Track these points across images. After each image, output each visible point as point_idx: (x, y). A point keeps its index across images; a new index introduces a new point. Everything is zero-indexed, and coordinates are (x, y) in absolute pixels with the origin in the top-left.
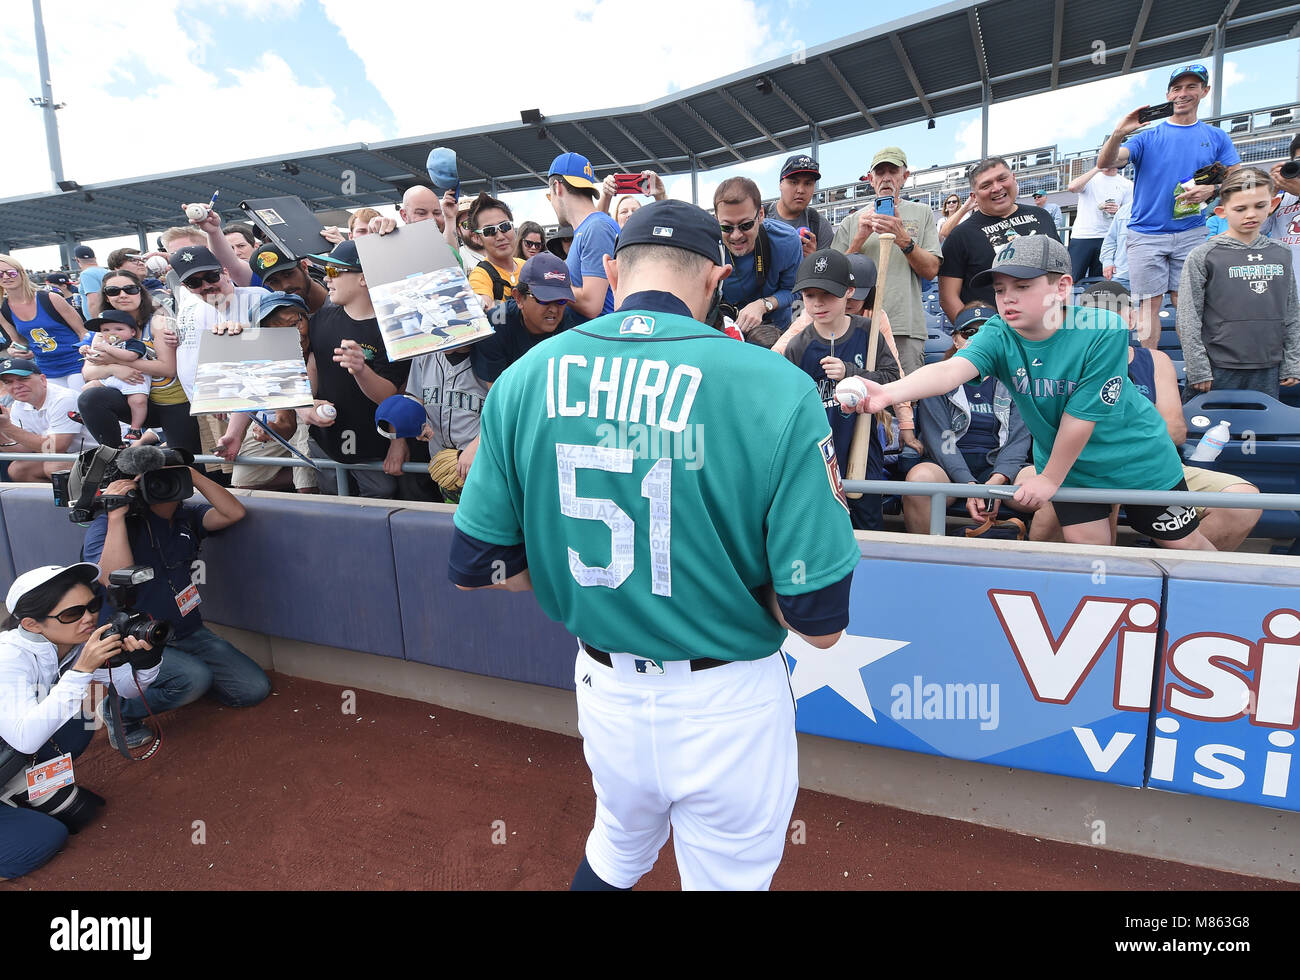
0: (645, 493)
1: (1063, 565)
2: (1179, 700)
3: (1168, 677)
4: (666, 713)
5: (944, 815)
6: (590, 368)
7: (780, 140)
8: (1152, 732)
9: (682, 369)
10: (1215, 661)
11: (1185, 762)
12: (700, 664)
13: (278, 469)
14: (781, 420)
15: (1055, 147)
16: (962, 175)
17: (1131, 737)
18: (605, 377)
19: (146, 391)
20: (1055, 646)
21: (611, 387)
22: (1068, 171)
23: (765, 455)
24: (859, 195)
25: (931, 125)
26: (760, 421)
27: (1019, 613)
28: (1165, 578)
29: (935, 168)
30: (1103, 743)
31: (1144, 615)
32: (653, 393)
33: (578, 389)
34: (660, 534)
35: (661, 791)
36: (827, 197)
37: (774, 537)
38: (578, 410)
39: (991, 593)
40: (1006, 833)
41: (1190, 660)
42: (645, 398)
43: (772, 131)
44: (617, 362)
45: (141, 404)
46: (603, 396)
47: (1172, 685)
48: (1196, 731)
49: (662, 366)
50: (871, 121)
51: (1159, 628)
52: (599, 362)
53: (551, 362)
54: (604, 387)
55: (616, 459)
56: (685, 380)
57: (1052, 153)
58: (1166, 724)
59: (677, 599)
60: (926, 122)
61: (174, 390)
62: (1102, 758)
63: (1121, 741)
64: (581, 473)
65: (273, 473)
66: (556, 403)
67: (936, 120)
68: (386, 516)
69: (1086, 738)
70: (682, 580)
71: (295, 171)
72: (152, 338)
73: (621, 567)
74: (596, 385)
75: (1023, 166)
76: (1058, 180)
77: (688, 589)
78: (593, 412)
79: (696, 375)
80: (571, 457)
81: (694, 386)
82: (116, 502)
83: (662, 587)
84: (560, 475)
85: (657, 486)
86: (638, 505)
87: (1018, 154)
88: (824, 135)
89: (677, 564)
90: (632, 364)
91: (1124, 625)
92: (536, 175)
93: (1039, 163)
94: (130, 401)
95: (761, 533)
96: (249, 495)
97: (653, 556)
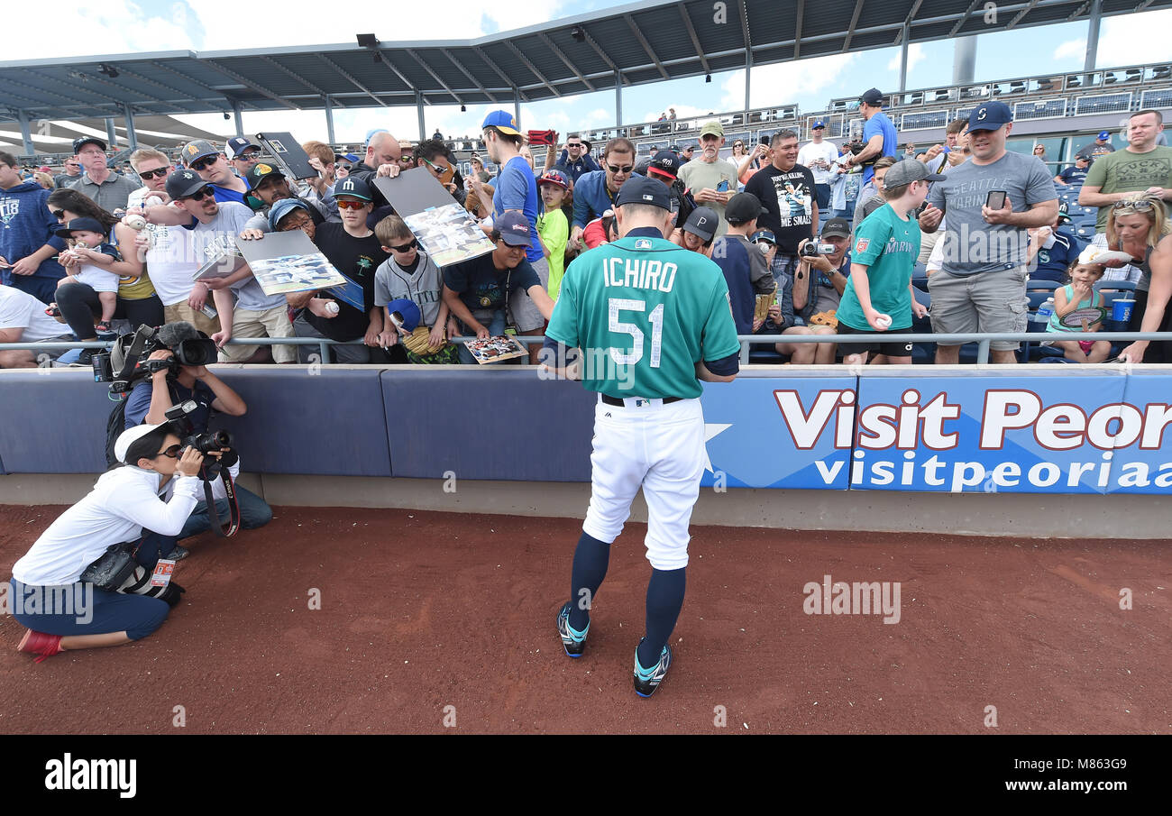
0: (650, 320)
1: (810, 374)
2: (865, 441)
3: (860, 429)
4: (651, 424)
5: (748, 525)
6: (624, 264)
7: (590, 81)
8: (852, 459)
9: (667, 265)
10: (881, 418)
11: (868, 473)
12: (668, 400)
13: (257, 347)
14: (711, 286)
15: (796, 106)
16: (731, 122)
17: (842, 463)
18: (632, 268)
19: (115, 289)
20: (807, 418)
21: (635, 273)
22: (805, 127)
23: (704, 300)
24: (654, 132)
25: (708, 80)
26: (703, 286)
27: (788, 401)
28: (858, 377)
29: (711, 115)
30: (829, 468)
31: (848, 397)
32: (655, 275)
33: (620, 274)
34: (657, 337)
35: (647, 461)
36: (629, 133)
37: (707, 339)
38: (620, 283)
39: (774, 392)
40: (781, 530)
41: (870, 419)
42: (651, 277)
43: (584, 73)
44: (637, 262)
45: (112, 299)
46: (632, 277)
47: (862, 433)
48: (873, 455)
49: (659, 264)
50: (663, 72)
51: (855, 404)
52: (628, 261)
53: (605, 261)
54: (632, 273)
55: (638, 306)
56: (670, 269)
57: (795, 109)
58: (859, 454)
59: (662, 369)
60: (705, 76)
61: (139, 287)
62: (829, 476)
63: (838, 465)
64: (621, 312)
65: (252, 351)
66: (609, 279)
67: (712, 75)
68: (378, 374)
69: (821, 466)
70: (665, 360)
71: (114, 74)
72: (118, 243)
73: (637, 354)
74: (628, 272)
75: (774, 118)
76: (799, 132)
77: (667, 363)
78: (627, 284)
79: (675, 267)
80: (616, 304)
81: (674, 272)
82: (158, 366)
83: (655, 363)
84: (610, 314)
85: (657, 316)
86: (647, 326)
87: (770, 109)
88: (625, 80)
89: (664, 352)
90: (644, 262)
91: (840, 403)
92: (370, 95)
93: (786, 117)
94: (101, 296)
95: (702, 336)
96: (241, 368)
97: (653, 349)
